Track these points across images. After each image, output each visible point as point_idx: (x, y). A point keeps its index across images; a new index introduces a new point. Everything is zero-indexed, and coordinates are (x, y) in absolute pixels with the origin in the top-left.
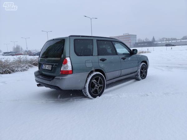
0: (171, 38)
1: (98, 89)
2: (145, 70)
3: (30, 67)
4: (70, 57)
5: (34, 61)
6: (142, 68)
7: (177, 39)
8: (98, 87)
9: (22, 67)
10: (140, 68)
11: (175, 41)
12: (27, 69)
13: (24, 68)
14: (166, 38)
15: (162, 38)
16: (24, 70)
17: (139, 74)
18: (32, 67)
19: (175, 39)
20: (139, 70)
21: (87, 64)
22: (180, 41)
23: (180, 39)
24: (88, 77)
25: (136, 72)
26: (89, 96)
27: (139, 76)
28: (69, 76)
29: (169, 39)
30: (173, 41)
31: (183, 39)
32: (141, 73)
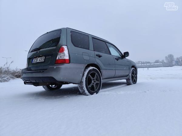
0: (146, 62)
1: (95, 85)
2: (135, 75)
3: (11, 79)
4: (67, 46)
5: (17, 73)
6: (133, 73)
7: (151, 62)
8: (95, 83)
9: (3, 78)
10: (131, 72)
11: (149, 64)
12: (8, 80)
13: (5, 79)
14: (141, 62)
15: (138, 62)
16: (5, 81)
17: (131, 78)
18: (14, 78)
19: (149, 63)
20: (131, 74)
21: (84, 56)
22: (153, 64)
23: (153, 62)
24: (85, 71)
25: (128, 75)
26: (86, 92)
27: (131, 80)
28: (66, 65)
29: (144, 62)
30: (147, 64)
31: (155, 62)
32: (132, 77)
